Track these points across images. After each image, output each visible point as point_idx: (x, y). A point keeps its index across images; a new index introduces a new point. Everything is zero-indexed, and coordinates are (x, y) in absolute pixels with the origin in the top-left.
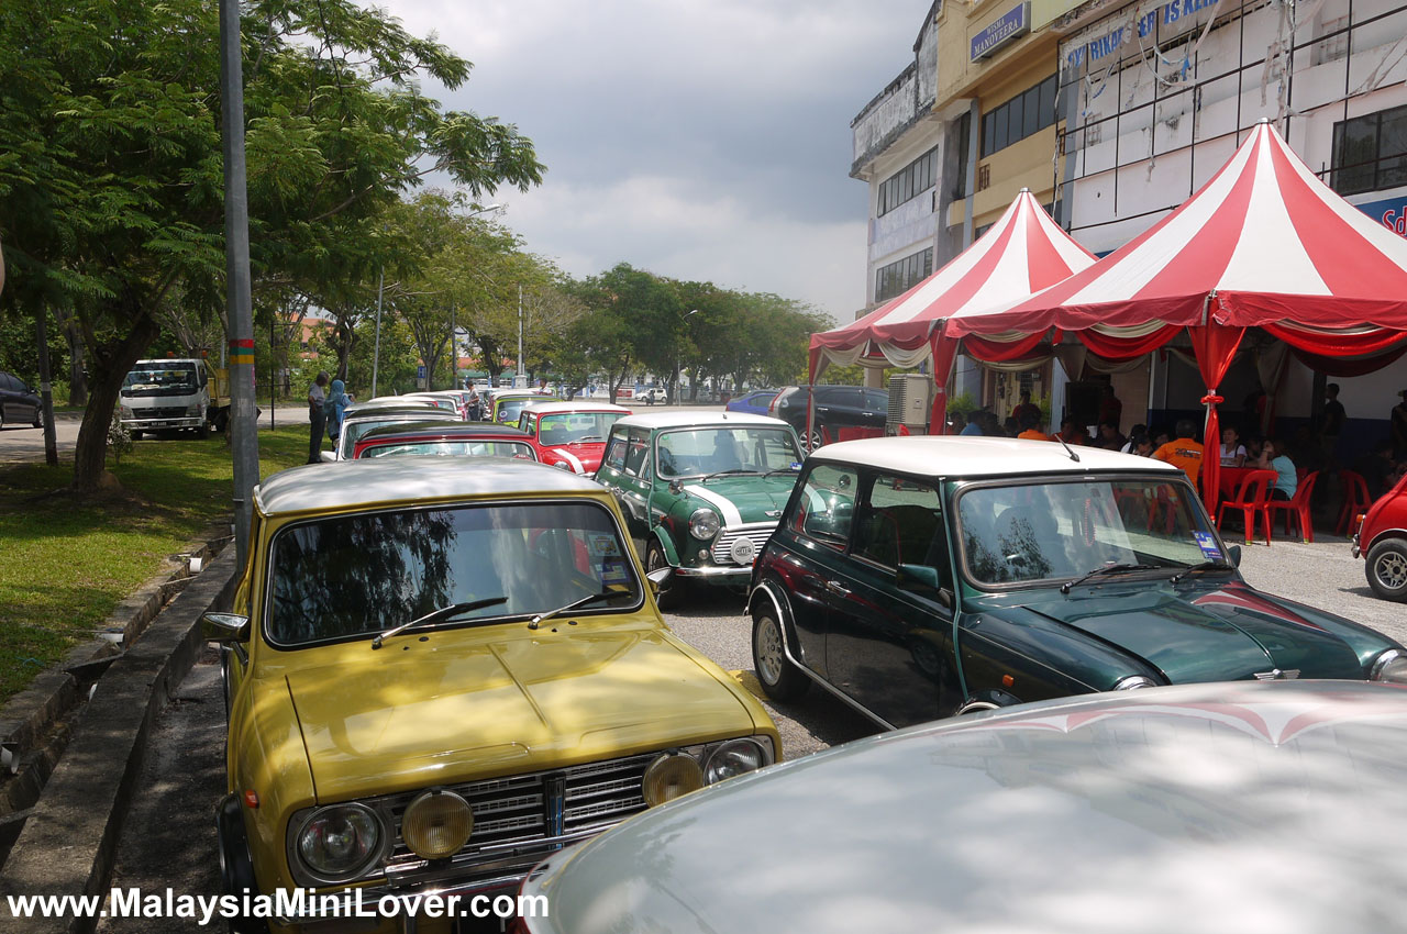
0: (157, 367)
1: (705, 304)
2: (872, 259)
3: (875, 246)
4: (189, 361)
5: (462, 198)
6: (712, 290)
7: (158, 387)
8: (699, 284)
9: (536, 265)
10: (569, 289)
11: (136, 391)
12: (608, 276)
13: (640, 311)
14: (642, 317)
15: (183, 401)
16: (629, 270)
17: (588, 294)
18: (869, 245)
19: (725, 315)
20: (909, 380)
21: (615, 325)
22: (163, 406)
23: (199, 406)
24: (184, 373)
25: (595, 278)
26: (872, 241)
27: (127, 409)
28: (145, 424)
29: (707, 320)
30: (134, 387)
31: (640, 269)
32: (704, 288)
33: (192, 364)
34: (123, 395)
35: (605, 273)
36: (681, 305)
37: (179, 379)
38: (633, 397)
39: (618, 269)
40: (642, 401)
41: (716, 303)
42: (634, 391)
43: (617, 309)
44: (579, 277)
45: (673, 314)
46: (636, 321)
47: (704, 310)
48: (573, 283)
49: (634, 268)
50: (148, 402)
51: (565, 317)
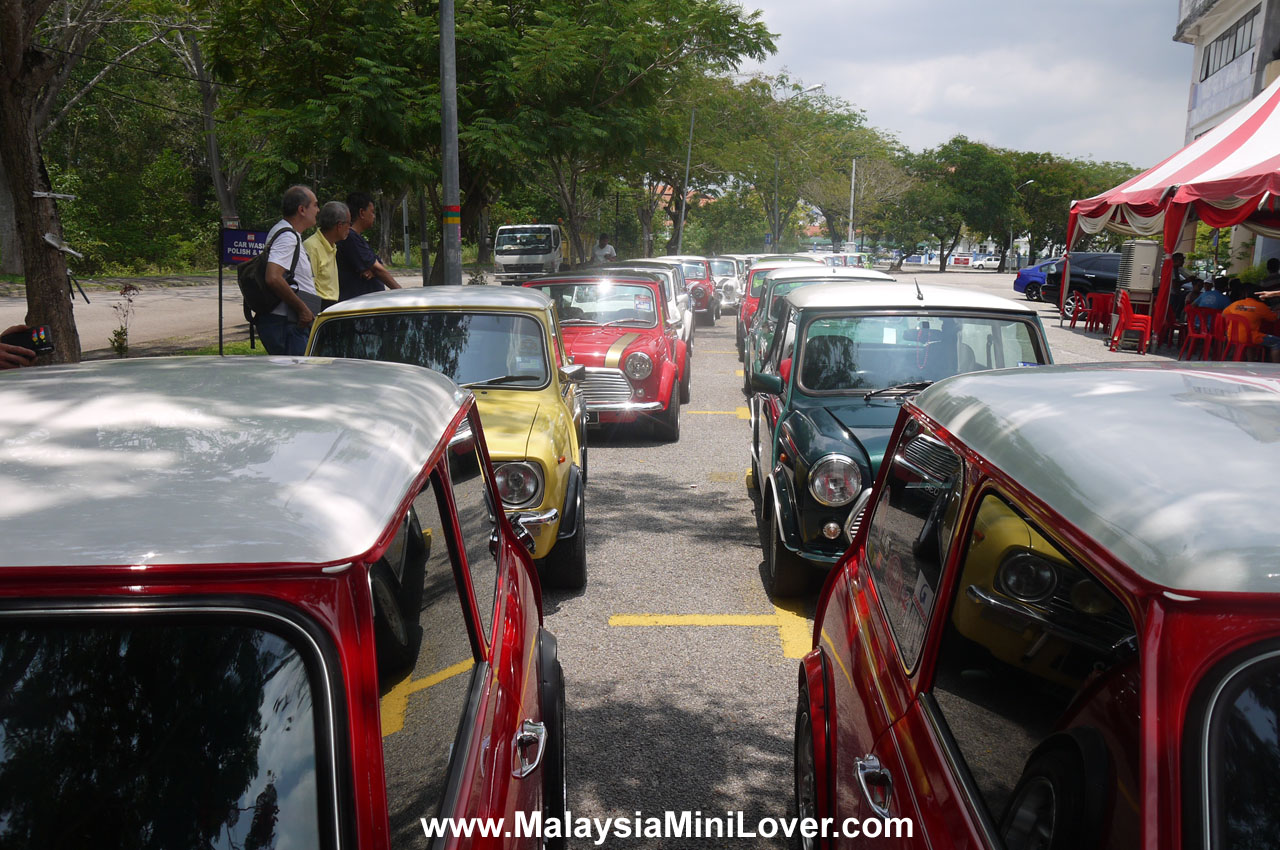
0: (525, 231)
1: (1041, 176)
2: (1191, 126)
3: (1194, 111)
4: (547, 226)
5: (785, 80)
6: (1051, 160)
7: (522, 247)
8: (1037, 154)
9: (878, 138)
10: (907, 162)
11: (506, 250)
12: (945, 148)
13: (973, 182)
14: (975, 187)
15: (540, 259)
16: (964, 143)
17: (925, 167)
18: (1189, 111)
19: (1061, 185)
20: (1137, 247)
21: (945, 195)
22: (525, 262)
23: (553, 263)
24: (543, 237)
25: (932, 151)
26: (1192, 106)
27: (500, 264)
28: (512, 277)
29: (1043, 191)
30: (505, 247)
31: (976, 142)
32: (1043, 158)
33: (549, 229)
34: (497, 254)
35: (942, 145)
36: (1015, 176)
37: (540, 242)
38: (970, 264)
39: (955, 141)
40: (978, 268)
41: (1053, 174)
42: (971, 259)
43: (951, 181)
44: (917, 150)
45: (1006, 185)
46: (970, 192)
47: (1040, 181)
48: (911, 155)
49: (970, 140)
50: (512, 259)
51: (898, 188)
